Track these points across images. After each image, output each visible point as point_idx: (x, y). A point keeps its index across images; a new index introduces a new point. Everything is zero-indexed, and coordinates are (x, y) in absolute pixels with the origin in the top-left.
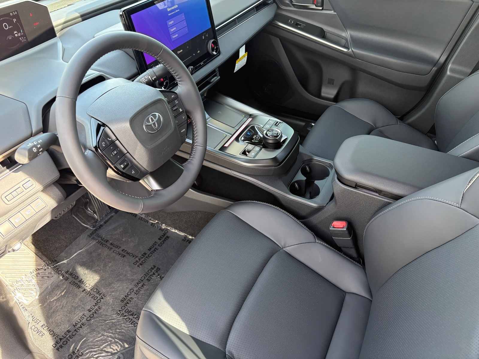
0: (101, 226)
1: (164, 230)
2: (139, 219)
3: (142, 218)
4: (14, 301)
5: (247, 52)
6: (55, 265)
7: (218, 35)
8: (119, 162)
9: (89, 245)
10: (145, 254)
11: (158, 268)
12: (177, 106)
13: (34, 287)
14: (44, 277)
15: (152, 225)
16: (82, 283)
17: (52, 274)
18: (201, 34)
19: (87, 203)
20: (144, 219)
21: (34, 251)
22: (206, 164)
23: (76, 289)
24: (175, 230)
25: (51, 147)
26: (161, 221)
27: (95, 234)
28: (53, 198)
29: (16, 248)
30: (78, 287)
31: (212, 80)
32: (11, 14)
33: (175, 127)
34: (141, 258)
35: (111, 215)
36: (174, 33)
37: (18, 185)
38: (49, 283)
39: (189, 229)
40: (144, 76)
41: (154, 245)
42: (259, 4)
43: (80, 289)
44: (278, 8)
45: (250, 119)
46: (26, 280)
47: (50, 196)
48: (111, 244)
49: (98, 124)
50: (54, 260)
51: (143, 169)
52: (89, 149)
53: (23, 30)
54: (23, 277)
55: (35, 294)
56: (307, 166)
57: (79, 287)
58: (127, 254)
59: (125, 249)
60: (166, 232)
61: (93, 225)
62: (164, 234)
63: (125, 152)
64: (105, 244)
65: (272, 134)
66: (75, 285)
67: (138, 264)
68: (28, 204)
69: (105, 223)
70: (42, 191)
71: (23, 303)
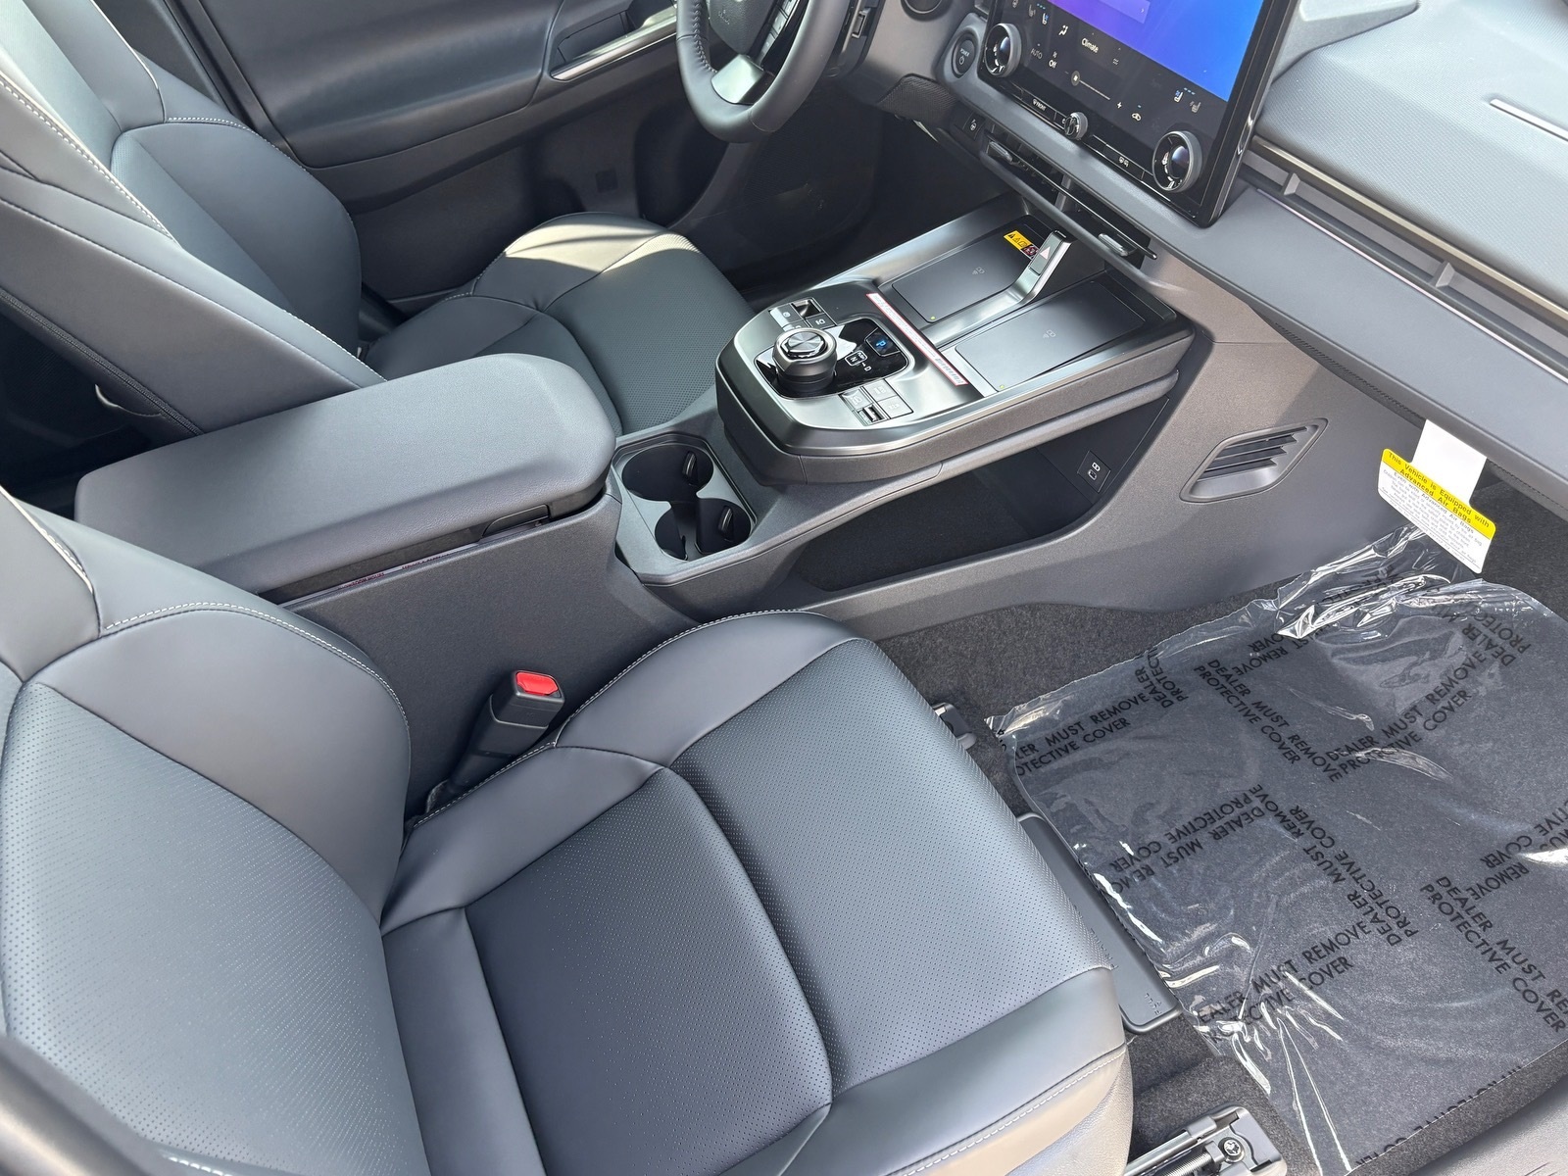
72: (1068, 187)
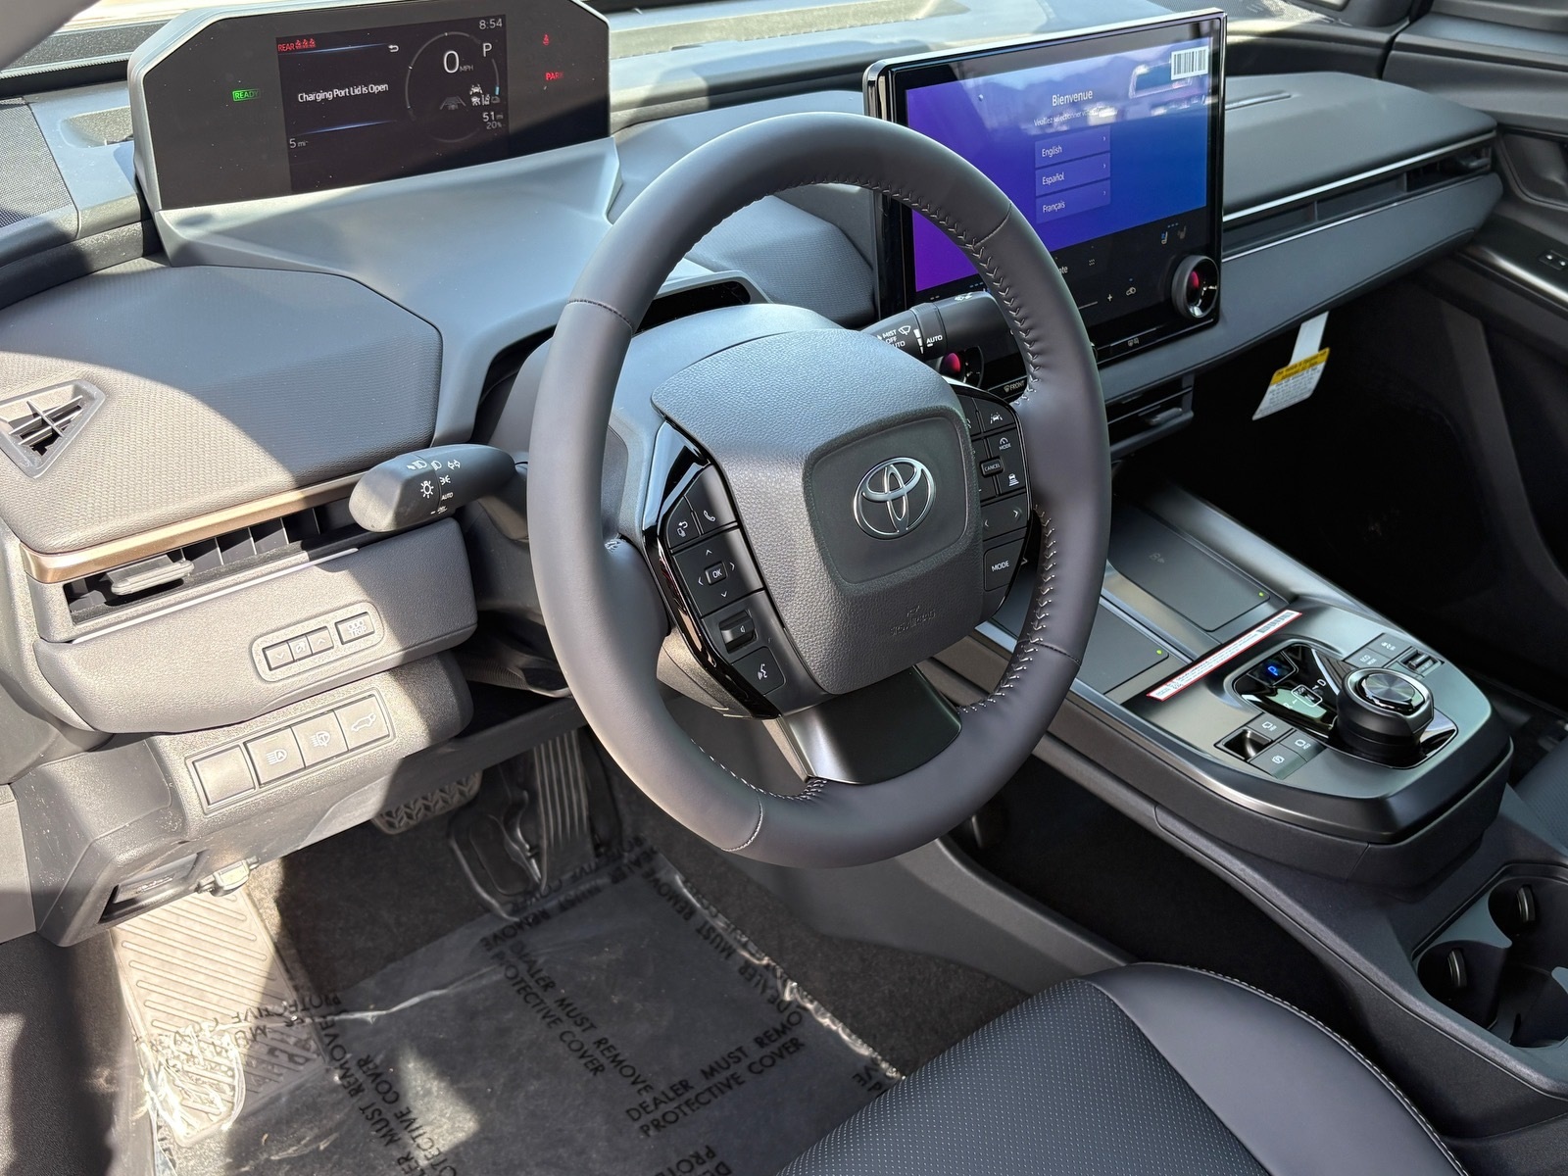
0: (545, 915)
1: (786, 1009)
2: (699, 931)
3: (712, 929)
4: (141, 1109)
5: (1327, 350)
6: (329, 1018)
7: (1226, 248)
8: (722, 614)
9: (474, 979)
10: (686, 1085)
11: (722, 1164)
12: (1001, 460)
13: (230, 1080)
14: (277, 1053)
15: (742, 974)
16: (406, 1124)
17: (308, 1050)
18: (1160, 226)
19: (518, 805)
20: (719, 935)
21: (275, 937)
22: (1049, 752)
23: (377, 1146)
24: (833, 1022)
25: (480, 500)
26: (785, 965)
27: (510, 942)
28: (422, 712)
29: (226, 880)
30: (388, 1138)
31: (1160, 417)
32: (482, 24)
33: (975, 540)
34: (666, 1100)
35: (593, 883)
36: (1054, 193)
37: (323, 618)
38: (285, 1082)
39: (895, 1034)
40: (896, 326)
41: (731, 1061)
42: (1426, 163)
43: (392, 1146)
44: (1508, 195)
45: (1291, 615)
46: (210, 1041)
47: (416, 701)
48: (562, 1002)
49: (686, 450)
50: (331, 996)
51: (801, 672)
52: (623, 537)
53: (504, 89)
54: (205, 1025)
55: (224, 1109)
56: (1522, 893)
57: (391, 1138)
58: (613, 1061)
59: (611, 1042)
60: (794, 1019)
61: (515, 904)
62: (783, 1026)
63: (756, 583)
64: (540, 994)
65: (1388, 693)
66: (378, 1126)
67: (646, 1119)
68: (329, 705)
69: (563, 907)
70: (391, 671)
71: (170, 1130)
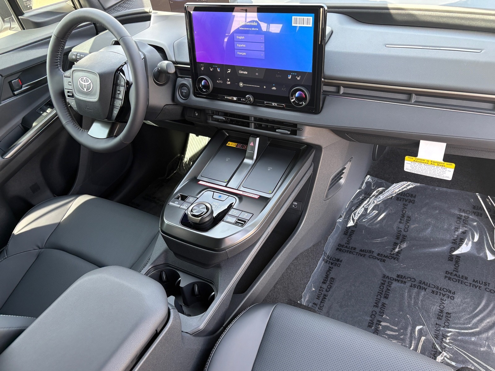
18: (289, 72)
36: (242, 50)
72: (253, 120)
